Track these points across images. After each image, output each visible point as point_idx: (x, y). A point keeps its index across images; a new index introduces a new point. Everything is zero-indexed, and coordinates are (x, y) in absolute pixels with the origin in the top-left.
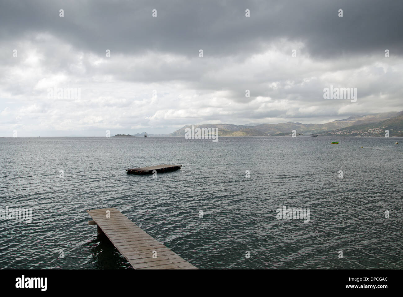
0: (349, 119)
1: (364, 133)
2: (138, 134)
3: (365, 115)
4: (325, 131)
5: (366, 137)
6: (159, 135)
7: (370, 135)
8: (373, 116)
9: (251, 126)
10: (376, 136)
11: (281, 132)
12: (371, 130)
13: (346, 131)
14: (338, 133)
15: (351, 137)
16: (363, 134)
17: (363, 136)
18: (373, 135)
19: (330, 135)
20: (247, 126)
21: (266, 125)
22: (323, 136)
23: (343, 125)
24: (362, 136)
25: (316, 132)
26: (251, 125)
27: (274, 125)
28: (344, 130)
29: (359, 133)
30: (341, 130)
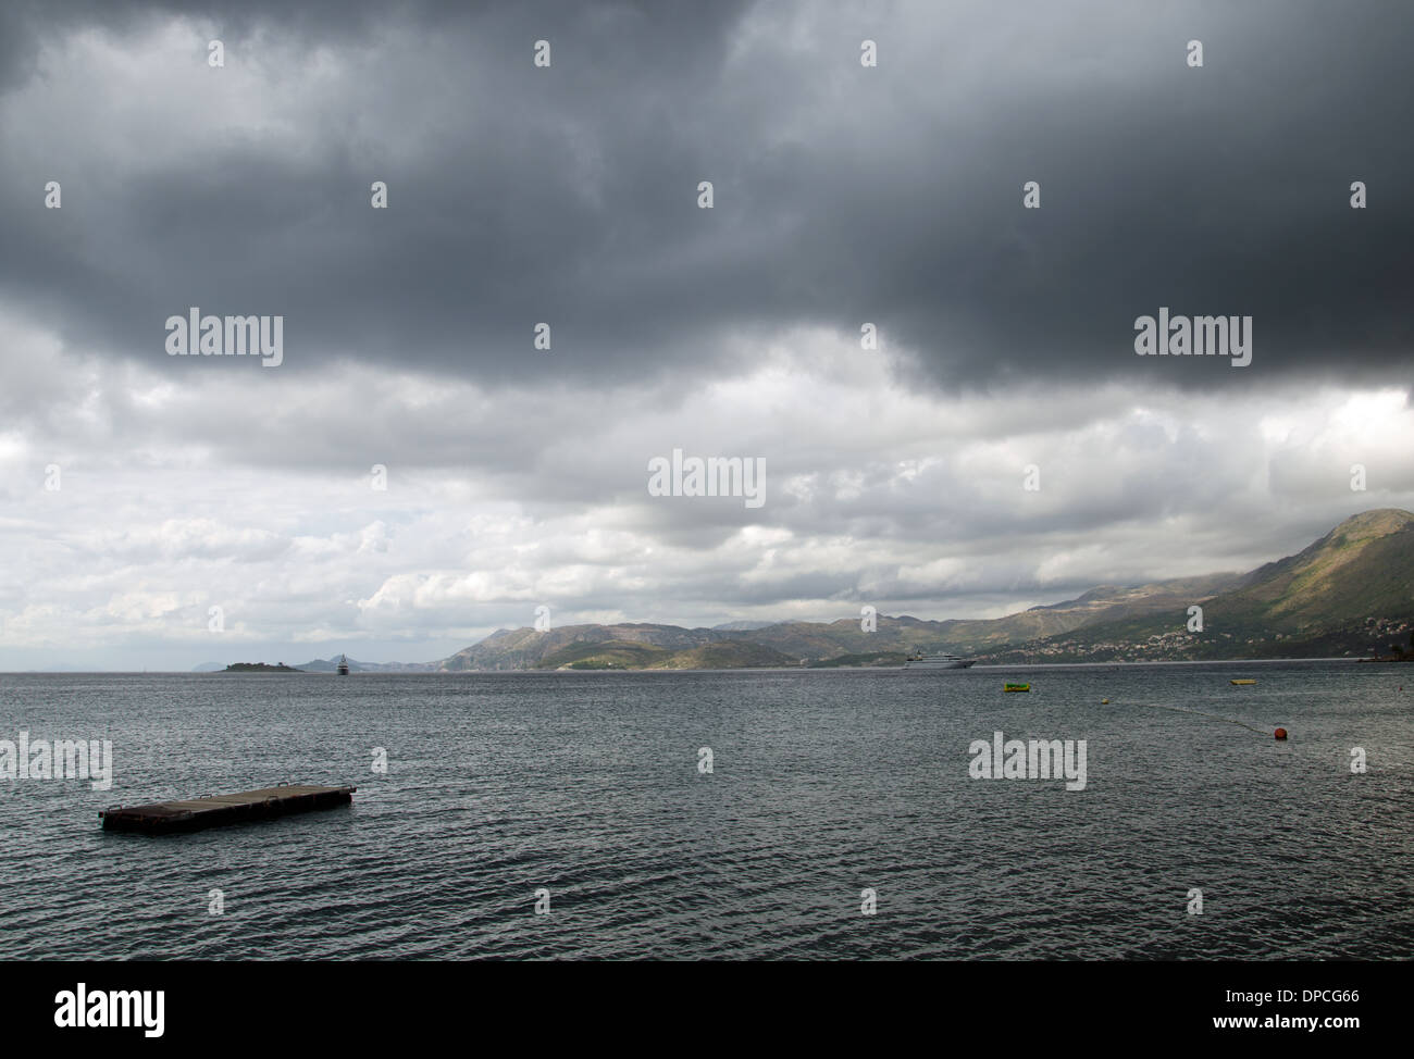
0: (1083, 600)
1: (1136, 651)
2: (318, 663)
3: (1135, 586)
4: (1001, 646)
5: (1143, 662)
6: (400, 665)
7: (1157, 657)
8: (1160, 590)
9: (737, 632)
10: (1174, 659)
11: (847, 652)
12: (1158, 637)
13: (1071, 644)
14: (1045, 651)
15: (1092, 664)
16: (1132, 653)
17: (1133, 661)
18: (1164, 654)
19: (1020, 658)
20: (724, 632)
21: (793, 625)
22: (994, 662)
23: (1064, 624)
24: (1128, 659)
25: (969, 649)
26: (737, 628)
27: (820, 625)
28: (1066, 640)
29: (1117, 648)
30: (1055, 639)
